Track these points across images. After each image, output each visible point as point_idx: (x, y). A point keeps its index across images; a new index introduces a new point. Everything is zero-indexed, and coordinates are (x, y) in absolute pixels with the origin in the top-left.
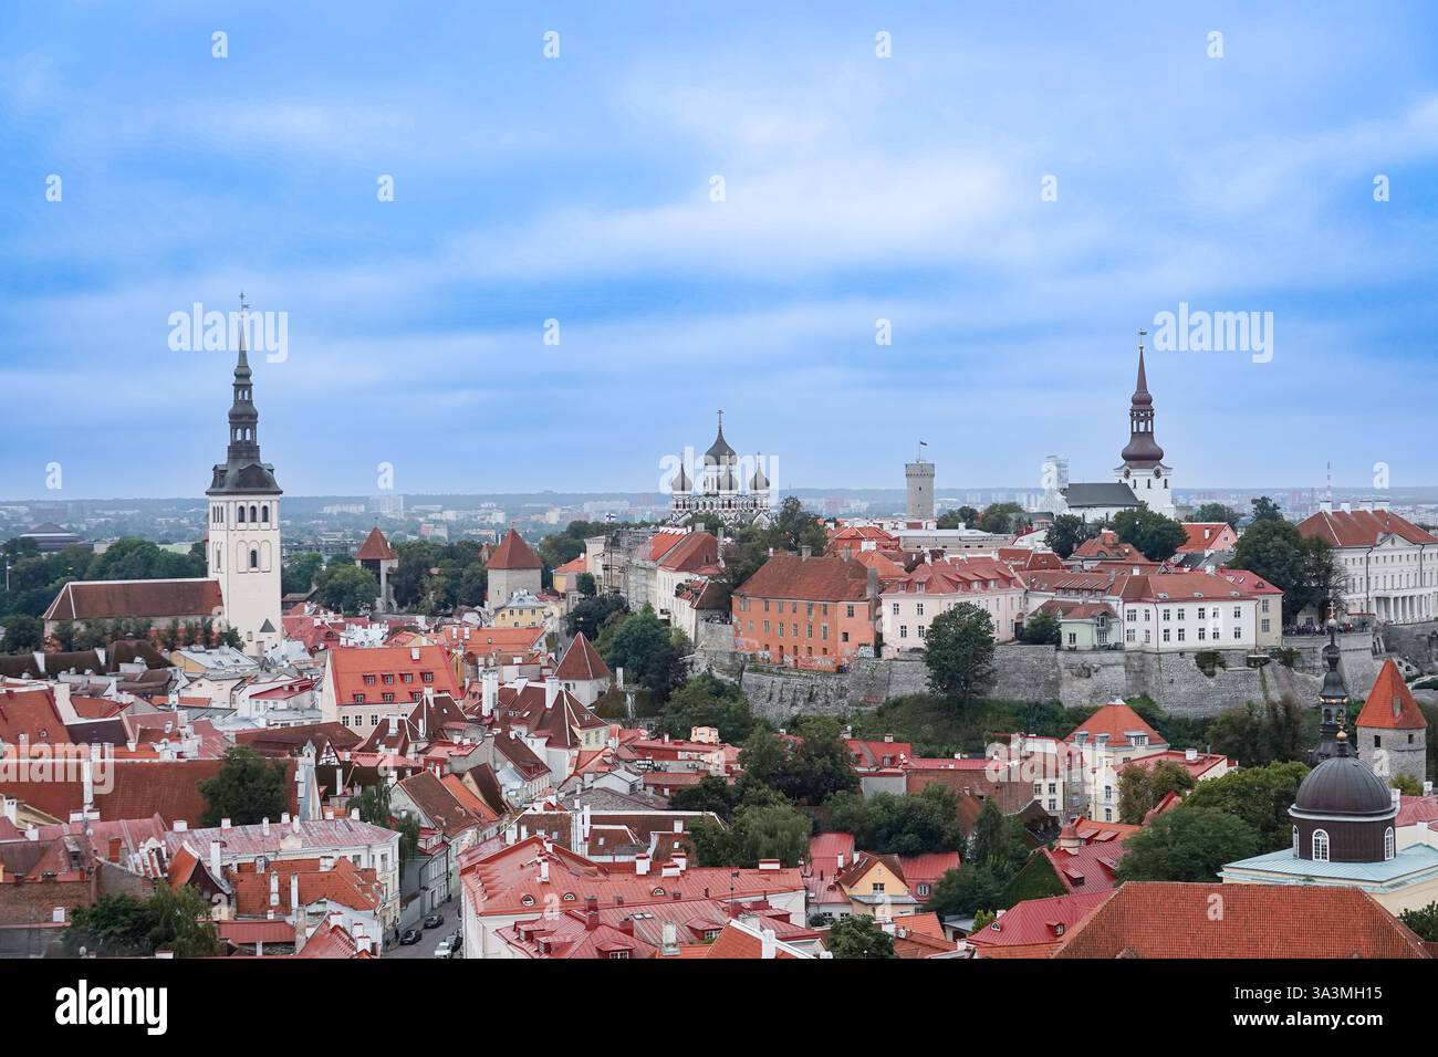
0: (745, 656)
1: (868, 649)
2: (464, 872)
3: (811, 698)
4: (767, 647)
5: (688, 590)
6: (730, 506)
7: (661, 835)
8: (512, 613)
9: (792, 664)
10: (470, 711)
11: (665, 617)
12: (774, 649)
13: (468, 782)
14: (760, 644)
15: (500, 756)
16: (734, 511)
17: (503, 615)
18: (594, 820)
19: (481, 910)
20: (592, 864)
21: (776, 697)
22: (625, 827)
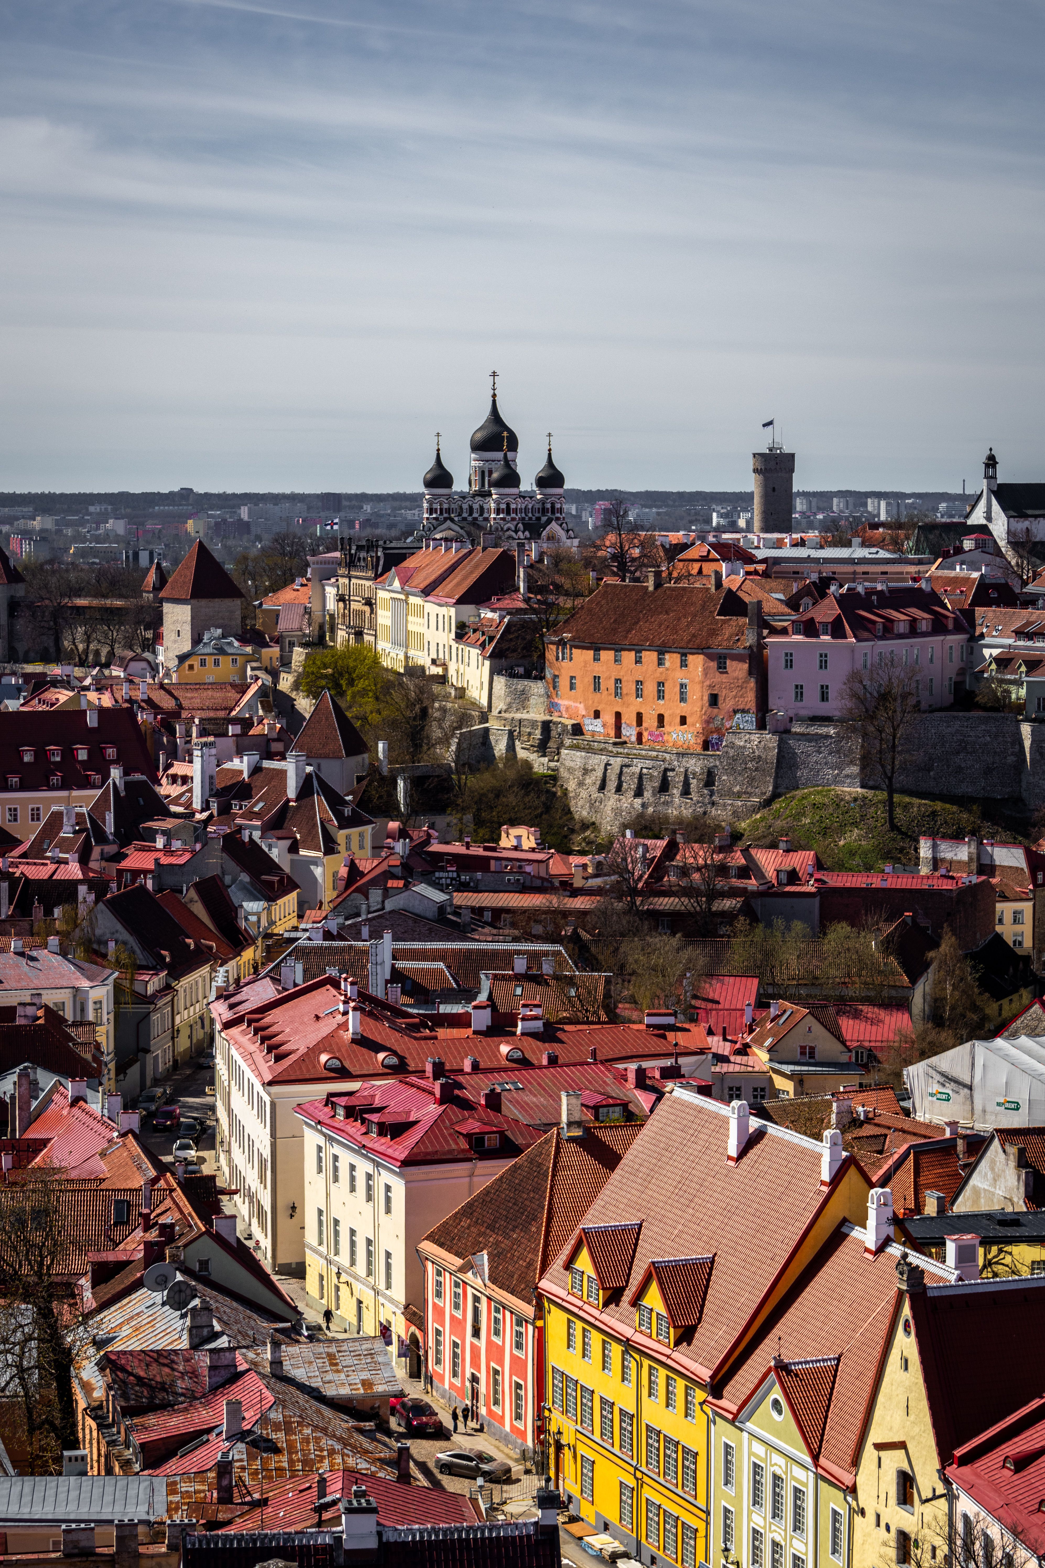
0: (565, 726)
1: (748, 718)
2: (227, 1025)
3: (664, 786)
4: (597, 715)
5: (475, 631)
6: (508, 513)
7: (495, 976)
8: (203, 663)
9: (634, 739)
10: (176, 801)
11: (439, 671)
12: (608, 718)
13: (191, 901)
14: (586, 708)
15: (231, 865)
16: (513, 519)
17: (191, 667)
18: (396, 955)
19: (268, 1077)
20: (411, 1016)
21: (612, 785)
22: (441, 965)
